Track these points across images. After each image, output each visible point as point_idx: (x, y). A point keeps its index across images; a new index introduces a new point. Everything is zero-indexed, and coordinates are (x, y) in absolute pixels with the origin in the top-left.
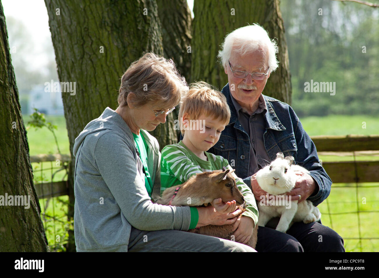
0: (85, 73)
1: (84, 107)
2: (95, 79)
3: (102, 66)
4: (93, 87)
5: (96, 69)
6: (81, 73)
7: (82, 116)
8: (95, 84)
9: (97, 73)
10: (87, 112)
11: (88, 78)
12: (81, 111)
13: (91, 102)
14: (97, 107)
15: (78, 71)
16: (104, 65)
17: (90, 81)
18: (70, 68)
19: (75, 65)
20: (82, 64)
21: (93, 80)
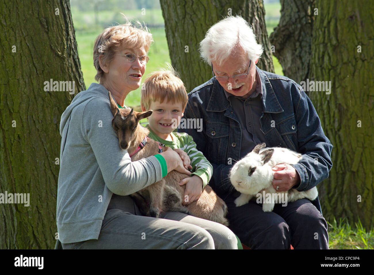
0: (187, 32)
1: (187, 64)
2: (196, 37)
3: (201, 25)
4: (193, 45)
5: (197, 27)
6: (184, 32)
7: (185, 72)
8: (195, 43)
9: (197, 32)
10: (189, 68)
11: (190, 37)
12: (184, 68)
13: (192, 60)
14: (197, 64)
15: (181, 30)
16: (204, 24)
17: (191, 40)
18: (174, 28)
19: (178, 24)
20: (184, 23)
21: (194, 38)
